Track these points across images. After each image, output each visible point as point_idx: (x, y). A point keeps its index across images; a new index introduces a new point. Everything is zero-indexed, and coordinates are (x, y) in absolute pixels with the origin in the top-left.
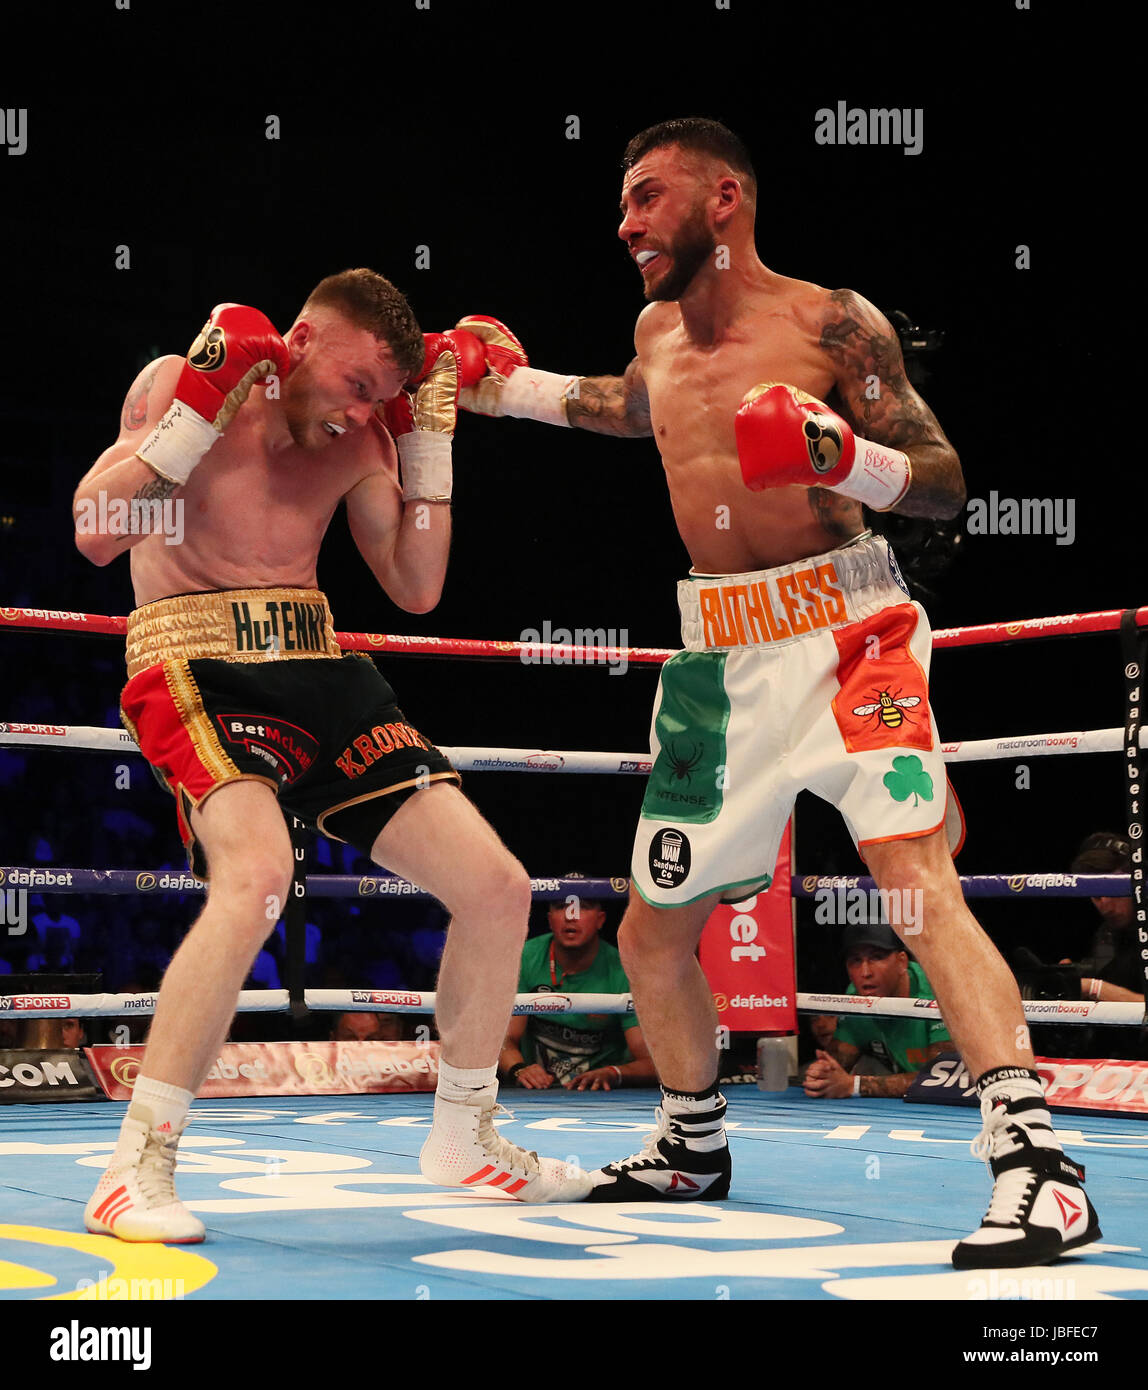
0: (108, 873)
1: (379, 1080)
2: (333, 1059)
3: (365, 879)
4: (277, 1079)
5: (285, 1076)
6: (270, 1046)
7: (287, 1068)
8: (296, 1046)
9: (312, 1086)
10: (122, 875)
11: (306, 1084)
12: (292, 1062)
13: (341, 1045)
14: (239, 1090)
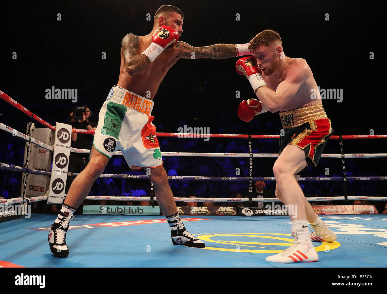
0: (311, 177)
1: (362, 212)
2: (353, 208)
3: (357, 177)
4: (343, 212)
5: (345, 211)
6: (342, 206)
7: (345, 210)
8: (346, 206)
9: (350, 213)
10: (314, 178)
11: (349, 213)
12: (346, 209)
13: (354, 205)
14: (337, 213)
